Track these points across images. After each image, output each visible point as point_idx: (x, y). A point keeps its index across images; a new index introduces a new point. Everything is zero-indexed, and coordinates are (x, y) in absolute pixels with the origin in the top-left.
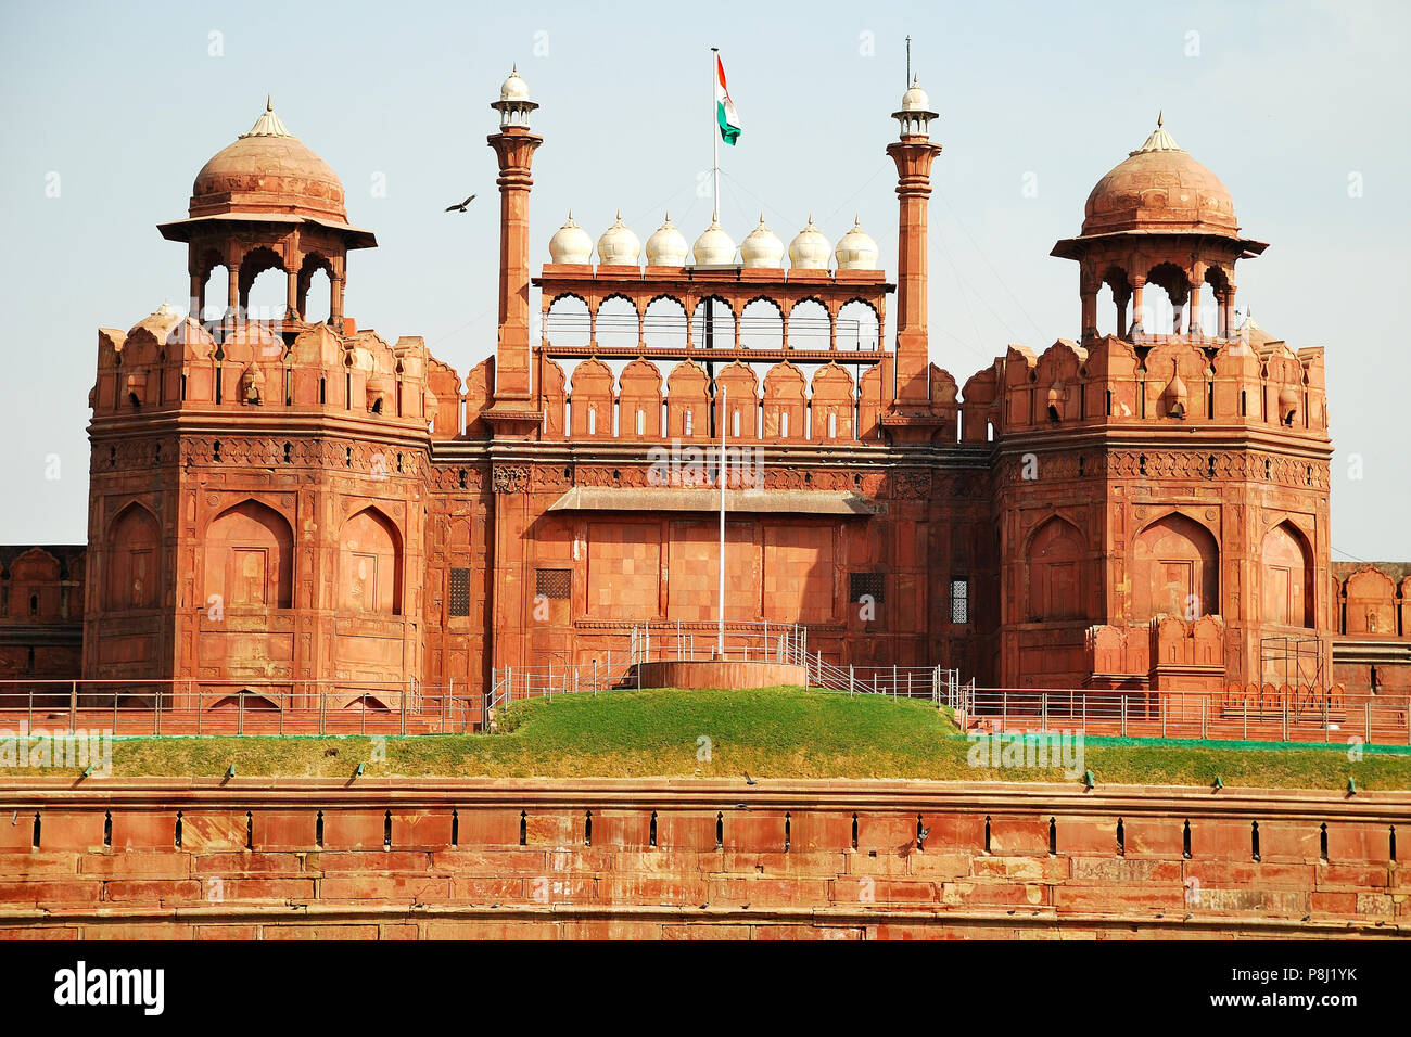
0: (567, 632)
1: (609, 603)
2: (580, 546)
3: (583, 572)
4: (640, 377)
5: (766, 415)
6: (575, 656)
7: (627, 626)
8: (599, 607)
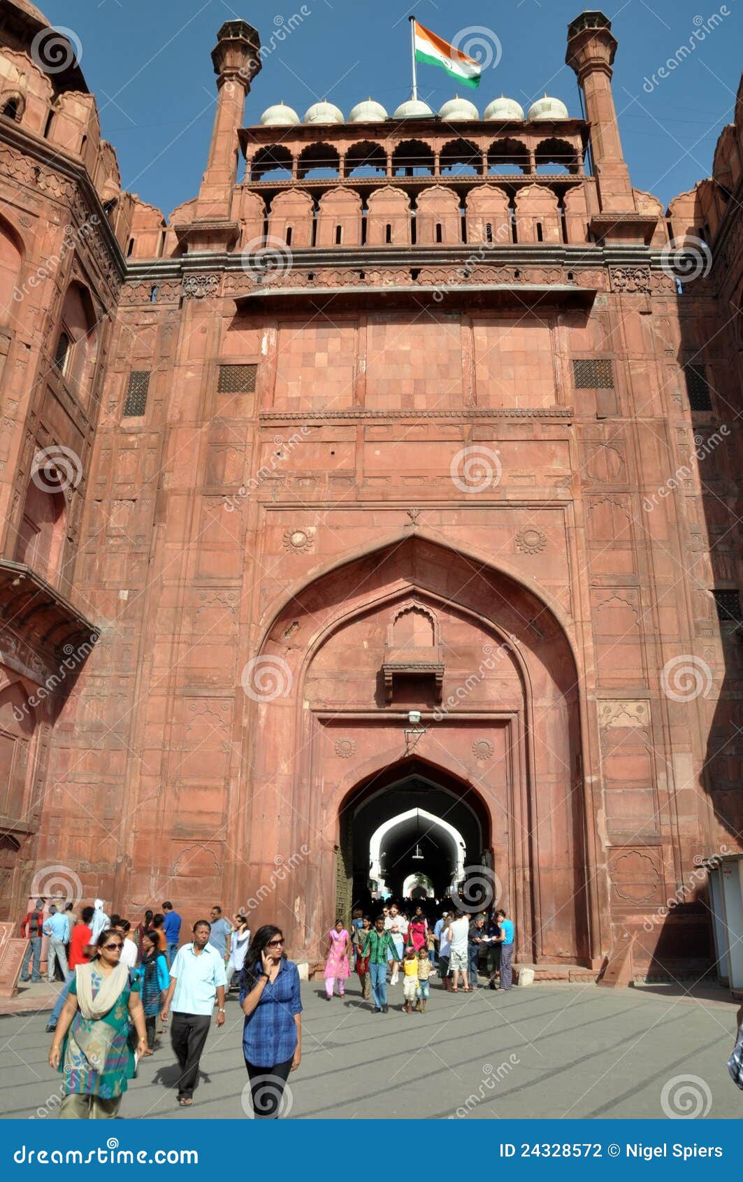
0: (249, 425)
1: (299, 396)
2: (268, 342)
3: (271, 366)
4: (339, 201)
5: (469, 225)
6: (256, 449)
7: (317, 416)
8: (287, 398)
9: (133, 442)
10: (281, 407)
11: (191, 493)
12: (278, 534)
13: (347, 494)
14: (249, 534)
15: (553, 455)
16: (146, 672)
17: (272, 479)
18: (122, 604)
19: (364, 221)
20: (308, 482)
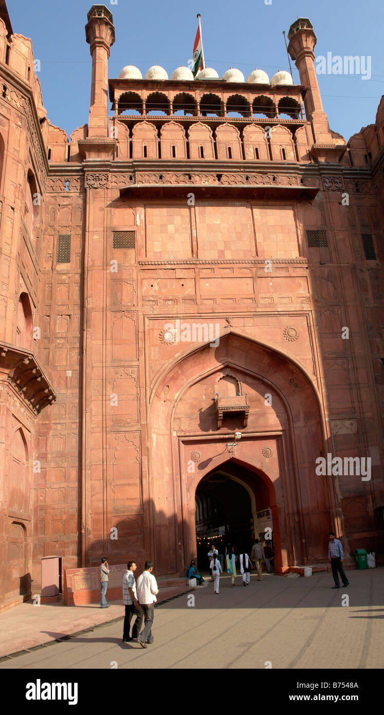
0: (133, 268)
1: (160, 250)
2: (140, 217)
3: (143, 232)
4: (172, 130)
5: (246, 149)
6: (139, 283)
7: (172, 263)
8: (154, 252)
9: (66, 279)
10: (151, 257)
11: (104, 310)
12: (156, 333)
13: (192, 309)
14: (140, 334)
15: (300, 285)
16: (88, 419)
17: (150, 301)
18: (69, 380)
19: (188, 144)
20: (170, 302)
